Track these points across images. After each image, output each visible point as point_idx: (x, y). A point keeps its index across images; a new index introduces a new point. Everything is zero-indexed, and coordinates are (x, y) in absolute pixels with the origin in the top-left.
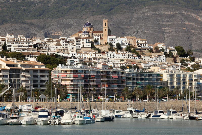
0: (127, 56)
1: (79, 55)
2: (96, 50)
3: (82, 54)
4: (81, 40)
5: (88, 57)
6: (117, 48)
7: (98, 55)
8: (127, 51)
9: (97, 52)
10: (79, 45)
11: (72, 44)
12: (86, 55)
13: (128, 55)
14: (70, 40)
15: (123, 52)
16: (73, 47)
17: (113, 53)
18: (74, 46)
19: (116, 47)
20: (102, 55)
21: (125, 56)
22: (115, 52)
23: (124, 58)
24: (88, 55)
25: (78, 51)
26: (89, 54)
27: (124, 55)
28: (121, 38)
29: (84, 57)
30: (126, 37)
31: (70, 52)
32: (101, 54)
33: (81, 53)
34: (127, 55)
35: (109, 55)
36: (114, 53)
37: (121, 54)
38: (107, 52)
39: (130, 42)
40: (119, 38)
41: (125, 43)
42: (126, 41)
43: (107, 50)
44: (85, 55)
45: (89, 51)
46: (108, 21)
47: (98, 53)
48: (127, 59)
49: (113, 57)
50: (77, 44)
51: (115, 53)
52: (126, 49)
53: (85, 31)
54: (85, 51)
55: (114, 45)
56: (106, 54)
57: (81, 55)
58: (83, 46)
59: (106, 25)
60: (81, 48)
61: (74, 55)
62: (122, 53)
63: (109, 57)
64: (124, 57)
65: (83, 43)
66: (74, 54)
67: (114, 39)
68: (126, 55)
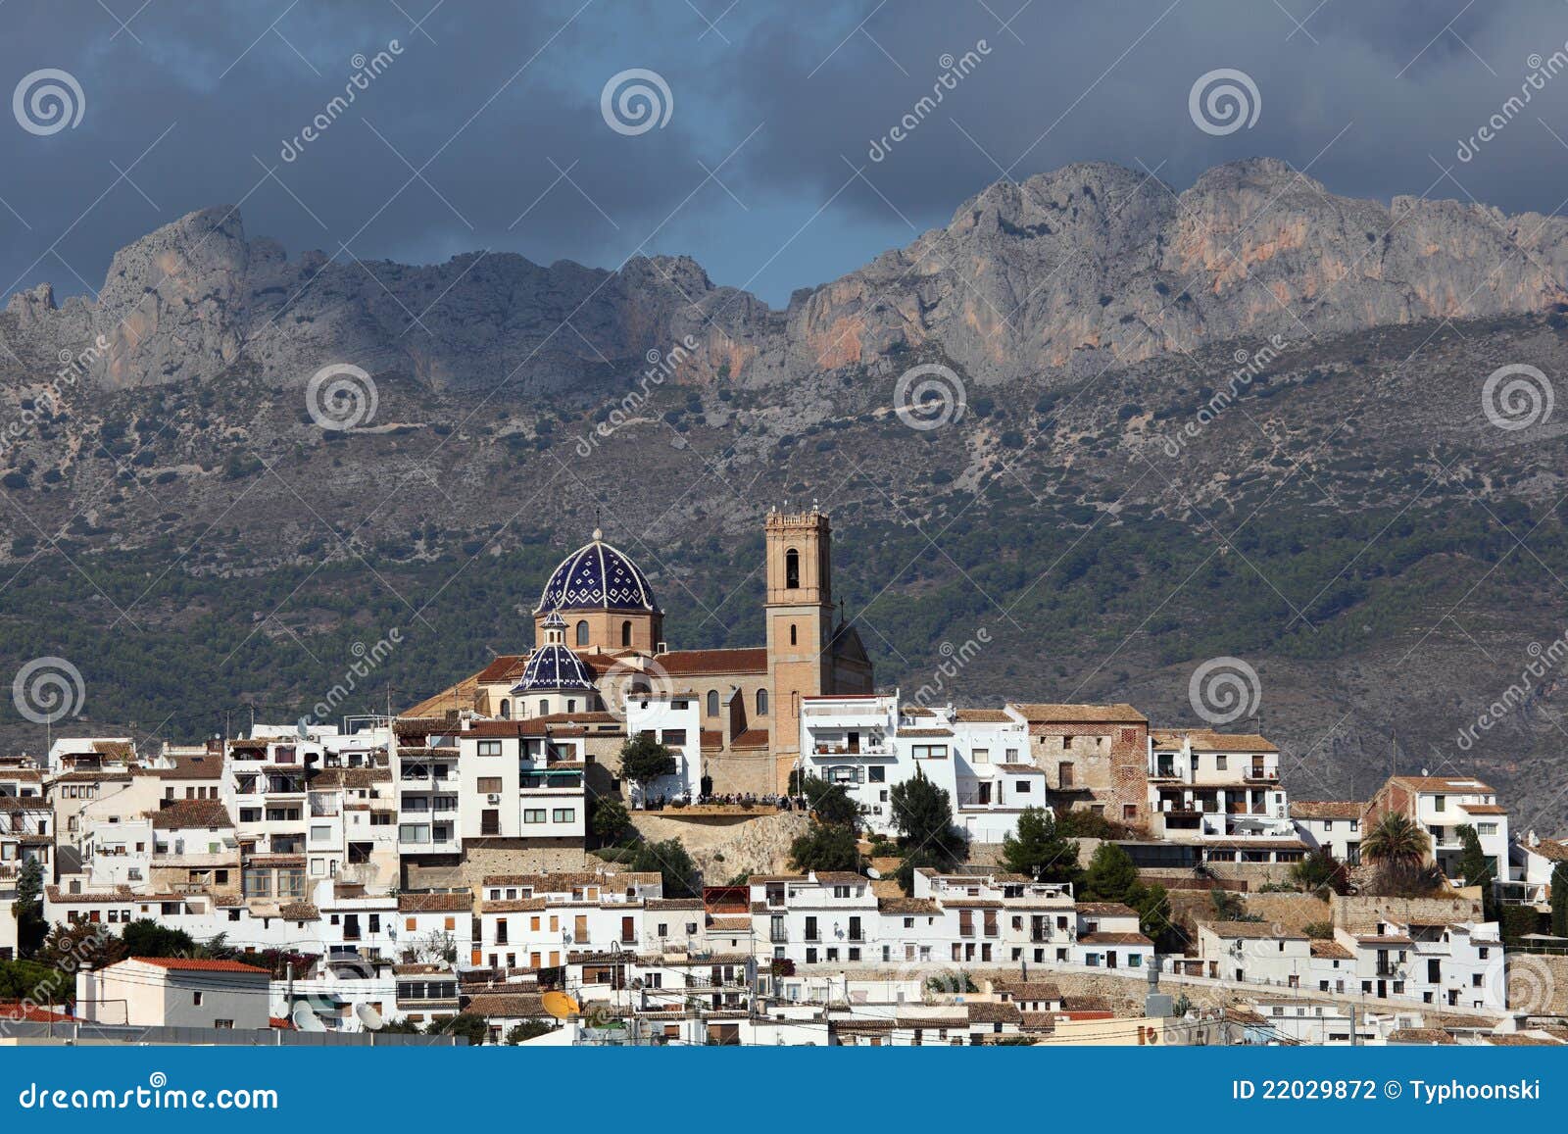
0: (1024, 938)
1: (430, 923)
2: (645, 867)
3: (464, 921)
4: (467, 747)
5: (536, 956)
6: (901, 841)
7: (663, 930)
8: (1019, 879)
9: (652, 885)
10: (442, 816)
11: (354, 798)
12: (517, 923)
13: (1027, 919)
14: (345, 759)
15: (973, 892)
16: (364, 831)
17: (842, 902)
18: (382, 818)
19: (892, 833)
20: (709, 922)
21: (991, 929)
22: (868, 890)
23: (986, 957)
24: (535, 924)
25: (420, 878)
26: (544, 917)
27: (978, 918)
28: (958, 728)
29: (493, 959)
30: (1025, 713)
31: (324, 896)
32: (698, 917)
33: (460, 902)
34: (1017, 923)
35: (795, 925)
36: (852, 900)
37: (948, 905)
38: (776, 893)
39: (1065, 767)
40: (939, 718)
41: (1011, 781)
42: (1024, 758)
43: (780, 869)
44: (502, 926)
45: (557, 883)
46: (823, 530)
47: (656, 907)
48: (1017, 965)
49: (844, 947)
50: (410, 801)
51: (869, 898)
52: (1011, 848)
53: (550, 653)
54: (509, 880)
55: (878, 811)
56: (760, 908)
57: (450, 925)
58: (490, 819)
59: (801, 580)
60: (468, 842)
61: (375, 927)
62: (960, 894)
63: (795, 951)
64: (986, 947)
65: (489, 785)
66: (363, 921)
67: (876, 736)
68: (1003, 919)
